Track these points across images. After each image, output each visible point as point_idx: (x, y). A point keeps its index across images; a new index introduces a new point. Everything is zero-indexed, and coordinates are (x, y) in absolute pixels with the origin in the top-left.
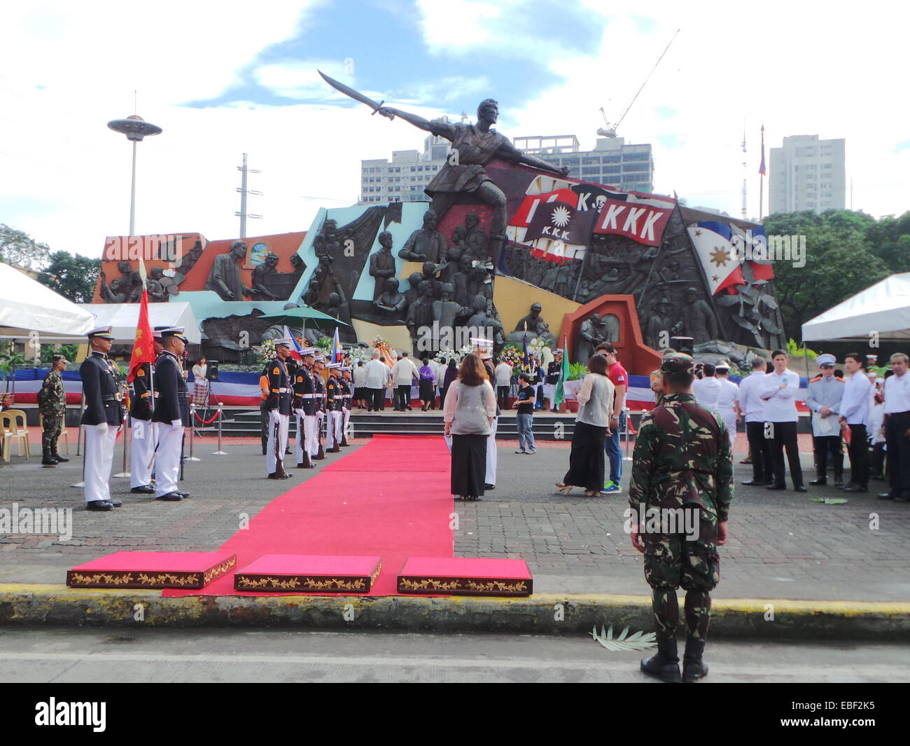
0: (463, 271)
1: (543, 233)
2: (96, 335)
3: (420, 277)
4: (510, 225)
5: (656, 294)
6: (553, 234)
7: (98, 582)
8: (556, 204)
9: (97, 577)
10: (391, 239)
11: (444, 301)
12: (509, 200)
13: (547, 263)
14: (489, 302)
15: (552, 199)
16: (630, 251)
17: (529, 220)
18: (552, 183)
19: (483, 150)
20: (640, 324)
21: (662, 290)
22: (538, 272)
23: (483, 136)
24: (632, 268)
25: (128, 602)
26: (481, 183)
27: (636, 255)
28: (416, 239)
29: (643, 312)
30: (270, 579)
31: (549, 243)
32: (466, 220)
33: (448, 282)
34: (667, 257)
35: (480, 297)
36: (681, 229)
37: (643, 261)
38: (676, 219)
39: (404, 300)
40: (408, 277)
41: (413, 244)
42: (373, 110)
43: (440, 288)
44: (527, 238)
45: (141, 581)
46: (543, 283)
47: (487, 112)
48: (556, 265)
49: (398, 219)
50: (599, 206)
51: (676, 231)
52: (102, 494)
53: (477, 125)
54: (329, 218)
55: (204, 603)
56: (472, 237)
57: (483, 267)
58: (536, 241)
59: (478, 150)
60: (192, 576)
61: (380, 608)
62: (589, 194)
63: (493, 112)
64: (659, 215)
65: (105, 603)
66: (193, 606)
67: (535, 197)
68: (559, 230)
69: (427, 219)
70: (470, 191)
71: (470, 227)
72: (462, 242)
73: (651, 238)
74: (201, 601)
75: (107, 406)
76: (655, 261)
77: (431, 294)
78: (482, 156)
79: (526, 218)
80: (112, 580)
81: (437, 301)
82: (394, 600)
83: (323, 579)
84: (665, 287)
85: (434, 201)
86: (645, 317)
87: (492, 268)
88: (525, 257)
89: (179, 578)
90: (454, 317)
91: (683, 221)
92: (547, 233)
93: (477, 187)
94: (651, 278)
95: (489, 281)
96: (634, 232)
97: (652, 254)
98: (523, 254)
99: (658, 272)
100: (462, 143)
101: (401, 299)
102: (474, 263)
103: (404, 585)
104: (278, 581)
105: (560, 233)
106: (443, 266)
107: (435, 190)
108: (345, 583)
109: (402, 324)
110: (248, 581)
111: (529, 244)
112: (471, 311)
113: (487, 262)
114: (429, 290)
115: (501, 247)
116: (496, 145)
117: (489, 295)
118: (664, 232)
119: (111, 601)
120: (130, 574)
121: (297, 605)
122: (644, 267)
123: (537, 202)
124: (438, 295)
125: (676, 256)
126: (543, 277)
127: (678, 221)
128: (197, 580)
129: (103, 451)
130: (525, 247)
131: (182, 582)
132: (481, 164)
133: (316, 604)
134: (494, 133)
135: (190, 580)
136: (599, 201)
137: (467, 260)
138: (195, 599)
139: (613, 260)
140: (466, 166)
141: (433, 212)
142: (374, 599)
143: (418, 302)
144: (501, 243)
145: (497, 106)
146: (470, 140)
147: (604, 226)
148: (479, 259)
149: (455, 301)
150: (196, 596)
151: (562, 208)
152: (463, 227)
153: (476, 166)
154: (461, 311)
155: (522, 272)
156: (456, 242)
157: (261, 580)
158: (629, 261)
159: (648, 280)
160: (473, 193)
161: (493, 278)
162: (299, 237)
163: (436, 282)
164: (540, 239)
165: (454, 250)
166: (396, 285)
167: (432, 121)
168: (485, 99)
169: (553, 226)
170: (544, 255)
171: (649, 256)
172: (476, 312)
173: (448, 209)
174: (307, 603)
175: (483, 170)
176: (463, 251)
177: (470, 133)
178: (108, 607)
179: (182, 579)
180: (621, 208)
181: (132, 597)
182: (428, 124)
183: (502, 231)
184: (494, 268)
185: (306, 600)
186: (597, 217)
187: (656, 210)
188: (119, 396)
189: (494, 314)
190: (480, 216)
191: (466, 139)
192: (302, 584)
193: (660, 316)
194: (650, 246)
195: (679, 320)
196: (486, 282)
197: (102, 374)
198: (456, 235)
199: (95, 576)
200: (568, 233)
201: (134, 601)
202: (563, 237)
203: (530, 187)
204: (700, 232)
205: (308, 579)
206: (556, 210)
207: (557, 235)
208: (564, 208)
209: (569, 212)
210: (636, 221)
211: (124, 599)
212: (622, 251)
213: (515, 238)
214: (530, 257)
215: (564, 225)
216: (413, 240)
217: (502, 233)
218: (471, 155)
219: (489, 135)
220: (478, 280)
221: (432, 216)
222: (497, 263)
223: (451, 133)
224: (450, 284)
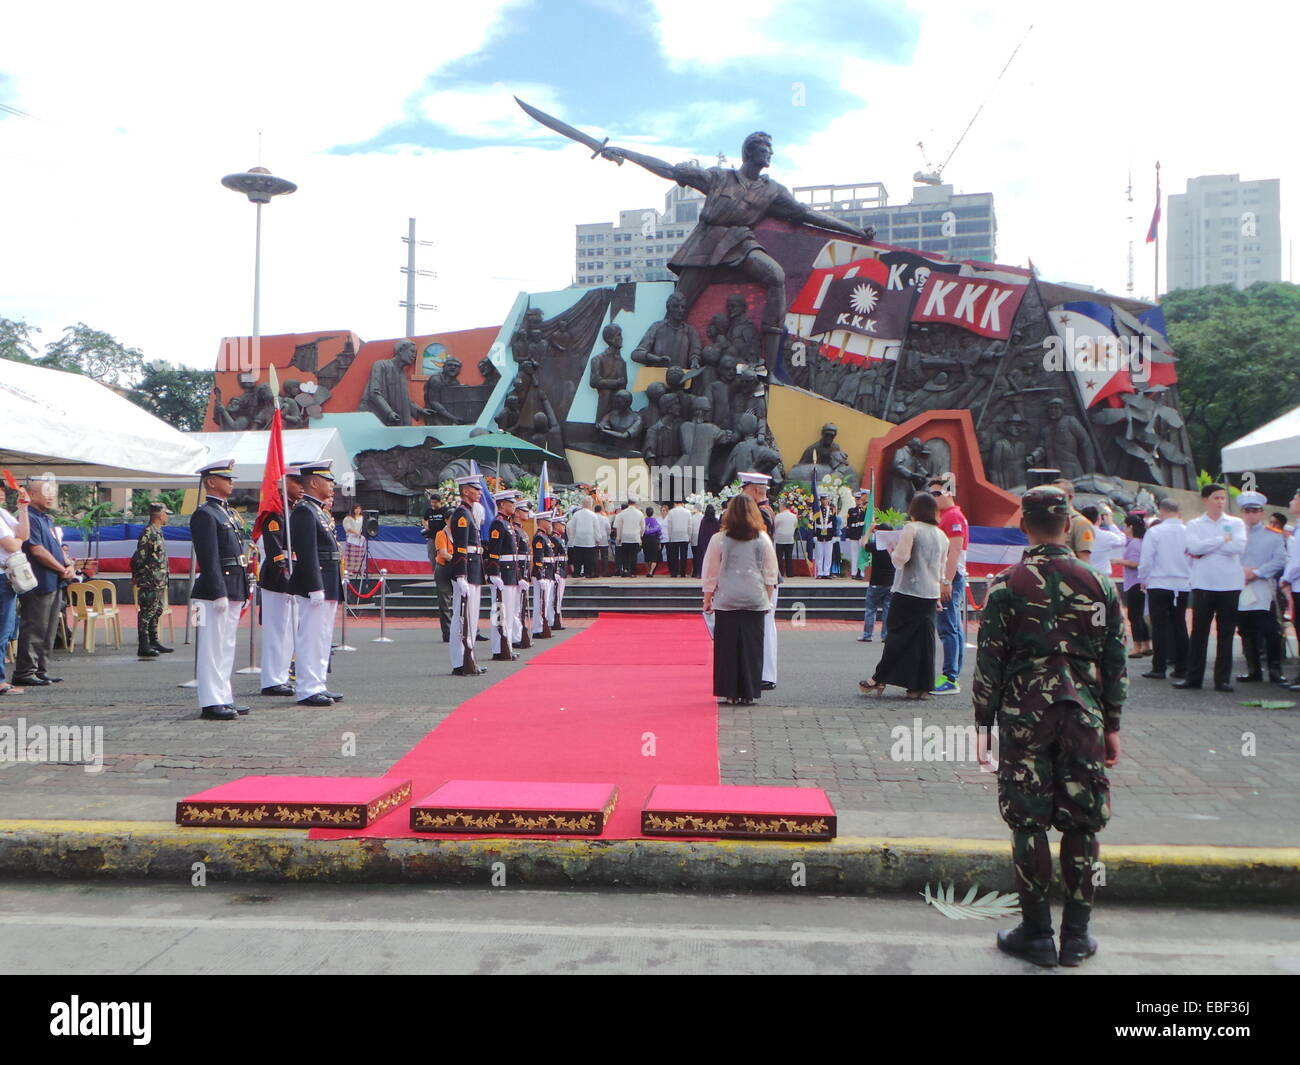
0: (723, 379)
1: (838, 322)
2: (212, 472)
3: (662, 389)
4: (790, 312)
5: (1003, 408)
6: (853, 324)
7: (220, 818)
8: (857, 281)
9: (219, 812)
10: (620, 334)
11: (697, 423)
12: (789, 276)
13: (844, 365)
14: (762, 422)
15: (852, 273)
16: (964, 347)
17: (818, 305)
18: (850, 251)
19: (751, 206)
20: (981, 452)
21: (1012, 403)
22: (832, 379)
23: (751, 185)
24: (969, 372)
25: (261, 847)
26: (748, 254)
27: (973, 354)
28: (656, 335)
29: (984, 434)
30: (460, 815)
31: (848, 336)
32: (728, 306)
33: (701, 395)
34: (1019, 355)
35: (748, 416)
36: (1039, 314)
37: (983, 361)
38: (1031, 300)
39: (639, 422)
40: (646, 389)
41: (652, 341)
42: (593, 152)
43: (691, 404)
44: (816, 331)
45: (280, 817)
46: (839, 395)
47: (756, 150)
48: (858, 369)
49: (630, 306)
50: (919, 282)
51: (1032, 317)
52: (222, 696)
53: (742, 169)
54: (531, 307)
55: (368, 849)
56: (737, 331)
57: (752, 373)
58: (828, 334)
59: (743, 206)
61: (617, 857)
62: (904, 266)
63: (764, 151)
64: (1006, 294)
65: (229, 848)
66: (353, 853)
67: (826, 272)
68: (861, 318)
69: (671, 306)
70: (732, 264)
71: (733, 315)
72: (721, 338)
73: (996, 327)
74: (364, 845)
75: (227, 573)
76: (1002, 360)
77: (677, 413)
78: (750, 213)
79: (813, 302)
80: (239, 816)
81: (687, 423)
82: (637, 845)
83: (535, 814)
84: (1016, 399)
85: (681, 280)
86: (988, 442)
87: (765, 374)
88: (812, 358)
89: (332, 813)
90: (711, 446)
91: (1041, 302)
92: (845, 322)
93: (742, 258)
94: (996, 386)
95: (762, 393)
96: (970, 318)
97: (996, 350)
98: (810, 353)
99: (1006, 377)
100: (721, 195)
101: (635, 421)
102: (740, 368)
103: (651, 825)
104: (471, 817)
105: (863, 323)
106: (695, 373)
107: (682, 264)
108: (568, 821)
110: (430, 817)
111: (817, 339)
112: (736, 435)
113: (758, 366)
114: (676, 407)
115: (777, 344)
116: (770, 197)
117: (762, 414)
118: (1014, 319)
119: (237, 845)
120: (264, 808)
121: (499, 852)
122: (986, 370)
123: (829, 278)
124: (688, 413)
125: (1031, 353)
126: (839, 387)
127: (1035, 301)
128: (358, 816)
129: (222, 636)
130: (813, 343)
131: (337, 818)
132: (749, 226)
133: (525, 851)
134: (766, 181)
135: (349, 815)
136: (920, 276)
137: (729, 364)
138: (357, 842)
139: (940, 361)
140: (726, 229)
141: (680, 296)
142: (608, 844)
143: (660, 424)
144: (778, 338)
145: (770, 142)
146: (731, 191)
147: (927, 312)
148: (746, 361)
149: (712, 422)
150: (356, 839)
151: (866, 286)
152: (722, 317)
153: (742, 228)
154: (722, 436)
155: (808, 379)
156: (714, 338)
157: (448, 816)
158: (963, 361)
159: (992, 387)
160: (734, 267)
161: (767, 389)
162: (490, 335)
163: (685, 396)
164: (834, 333)
165: (711, 350)
166: (629, 400)
167: (677, 165)
168: (753, 131)
169: (853, 312)
170: (841, 355)
171: (993, 353)
172: (742, 438)
173: (701, 293)
174: (514, 848)
175: (750, 234)
176: (724, 351)
177: (732, 180)
178: (234, 854)
179: (337, 815)
180: (952, 285)
181: (267, 840)
182: (673, 170)
183: (779, 320)
184: (768, 374)
185: (512, 845)
186: (916, 298)
187: (1003, 287)
188: (244, 559)
189: (769, 440)
190: (747, 300)
191: (726, 189)
192: (506, 822)
193: (1010, 441)
194: (994, 340)
195: (1037, 446)
196: (757, 394)
197: (221, 528)
198: (712, 328)
199: (215, 810)
200: (874, 322)
201: (270, 845)
202: (867, 328)
203: (819, 257)
204: (1068, 317)
205: (514, 815)
206: (857, 289)
207: (858, 326)
208: (869, 286)
209: (876, 292)
210: (974, 303)
211: (256, 842)
212: (954, 347)
213: (798, 331)
214: (819, 358)
215: (869, 311)
216: (652, 336)
217: (781, 322)
218: (734, 212)
219: (759, 183)
220: (745, 391)
221: (678, 301)
222: (772, 368)
223: (706, 182)
224: (705, 398)
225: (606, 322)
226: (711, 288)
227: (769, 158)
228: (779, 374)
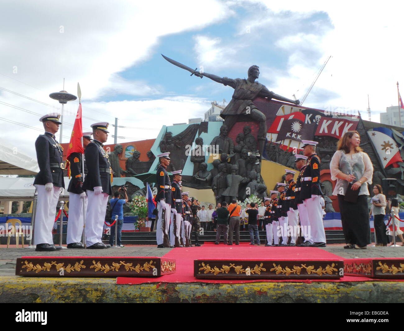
0: (243, 158)
1: (287, 136)
2: (48, 119)
3: (219, 162)
4: (268, 132)
6: (292, 137)
7: (49, 270)
8: (293, 120)
9: (48, 265)
10: (202, 141)
11: (233, 175)
12: (267, 119)
13: (289, 153)
14: (259, 174)
15: (291, 117)
17: (278, 129)
18: (290, 109)
19: (252, 92)
22: (285, 158)
23: (252, 85)
25: (80, 291)
26: (252, 109)
28: (216, 141)
30: (232, 265)
31: (290, 142)
32: (244, 130)
33: (235, 164)
35: (253, 172)
36: (365, 132)
39: (210, 175)
40: (213, 162)
41: (215, 144)
42: (191, 73)
43: (230, 167)
44: (277, 140)
45: (94, 269)
46: (288, 164)
47: (253, 72)
49: (206, 131)
50: (317, 121)
52: (47, 239)
53: (248, 79)
54: (168, 131)
55: (164, 292)
56: (247, 140)
57: (254, 155)
58: (283, 141)
59: (249, 92)
60: (149, 263)
61: (360, 295)
62: (311, 115)
63: (257, 72)
64: (351, 125)
65: (55, 291)
66: (151, 294)
67: (281, 117)
68: (295, 134)
69: (222, 130)
70: (245, 114)
71: (246, 134)
72: (242, 142)
74: (160, 288)
75: (54, 171)
77: (225, 171)
78: (252, 95)
79: (277, 128)
80: (63, 269)
81: (229, 175)
82: (374, 285)
83: (290, 264)
85: (225, 121)
87: (259, 155)
88: (277, 150)
89: (134, 265)
90: (239, 184)
91: (364, 128)
92: (289, 136)
95: (258, 163)
96: (338, 134)
98: (276, 148)
100: (240, 88)
101: (208, 175)
102: (249, 154)
103: (381, 270)
104: (241, 267)
105: (296, 136)
106: (232, 155)
107: (226, 114)
108: (316, 268)
109: (209, 188)
110: (210, 268)
111: (279, 142)
112: (249, 179)
113: (256, 153)
114: (225, 169)
115: (264, 144)
116: (259, 89)
117: (259, 171)
119: (62, 289)
120: (82, 262)
121: (266, 293)
123: (282, 119)
124: (229, 171)
126: (288, 161)
127: (362, 128)
128: (153, 267)
130: (277, 144)
131: (138, 269)
132: (251, 100)
133: (287, 291)
134: (257, 83)
135: (147, 267)
136: (317, 118)
137: (245, 152)
138: (154, 287)
139: (327, 150)
140: (243, 101)
141: (225, 126)
142: (351, 285)
143: (219, 175)
144: (264, 142)
145: (259, 69)
146: (244, 87)
147: (321, 132)
148: (251, 151)
149: (239, 174)
150: (154, 283)
151: (297, 122)
152: (242, 134)
153: (249, 100)
154: (243, 180)
155: (276, 158)
156: (238, 143)
157: (224, 267)
160: (247, 115)
161: (260, 161)
162: (152, 142)
163: (228, 164)
164: (285, 140)
165: (238, 147)
166: (206, 166)
167: (223, 78)
169: (292, 132)
170: (288, 148)
172: (251, 180)
173: (233, 125)
174: (278, 289)
175: (251, 103)
176: (243, 147)
177: (245, 83)
178: (59, 296)
179: (138, 267)
180: (330, 122)
181: (85, 284)
182: (222, 79)
183: (264, 135)
184: (260, 156)
185: (276, 287)
186: (316, 127)
187: (349, 122)
188: (63, 165)
189: (262, 181)
190: (251, 128)
191: (242, 86)
192: (268, 271)
196: (256, 163)
197: (51, 147)
199: (45, 264)
200: (300, 136)
201: (88, 289)
202: (298, 138)
203: (278, 112)
204: (375, 133)
205: (274, 265)
206: (294, 123)
207: (295, 137)
208: (298, 122)
209: (301, 125)
210: (339, 128)
211: (76, 287)
212: (332, 145)
213: (271, 139)
214: (280, 150)
215: (298, 132)
216: (215, 142)
217: (264, 136)
218: (246, 95)
219: (255, 84)
220: (252, 162)
221: (225, 128)
222: (262, 153)
223: (234, 84)
224: (236, 165)
225: (197, 136)
226: (237, 123)
227: (258, 75)
228: (264, 156)
